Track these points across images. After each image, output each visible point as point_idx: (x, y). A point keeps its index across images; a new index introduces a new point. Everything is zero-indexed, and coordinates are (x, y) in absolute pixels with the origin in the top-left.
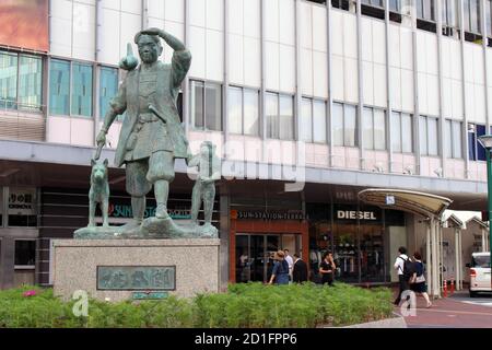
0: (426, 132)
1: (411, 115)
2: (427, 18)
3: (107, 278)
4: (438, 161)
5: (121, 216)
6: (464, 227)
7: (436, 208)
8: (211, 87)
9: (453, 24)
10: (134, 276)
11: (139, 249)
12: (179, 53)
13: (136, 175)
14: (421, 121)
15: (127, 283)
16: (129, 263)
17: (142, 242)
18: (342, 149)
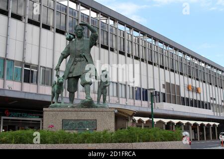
0: (122, 90)
1: (117, 83)
2: (122, 50)
3: (67, 125)
4: (125, 99)
5: (13, 116)
6: (137, 122)
7: (131, 114)
8: (48, 70)
9: (130, 53)
10: (79, 124)
11: (81, 113)
12: (94, 34)
13: (73, 83)
14: (120, 86)
15: (75, 127)
16: (76, 118)
17: (82, 109)
18: (93, 94)
